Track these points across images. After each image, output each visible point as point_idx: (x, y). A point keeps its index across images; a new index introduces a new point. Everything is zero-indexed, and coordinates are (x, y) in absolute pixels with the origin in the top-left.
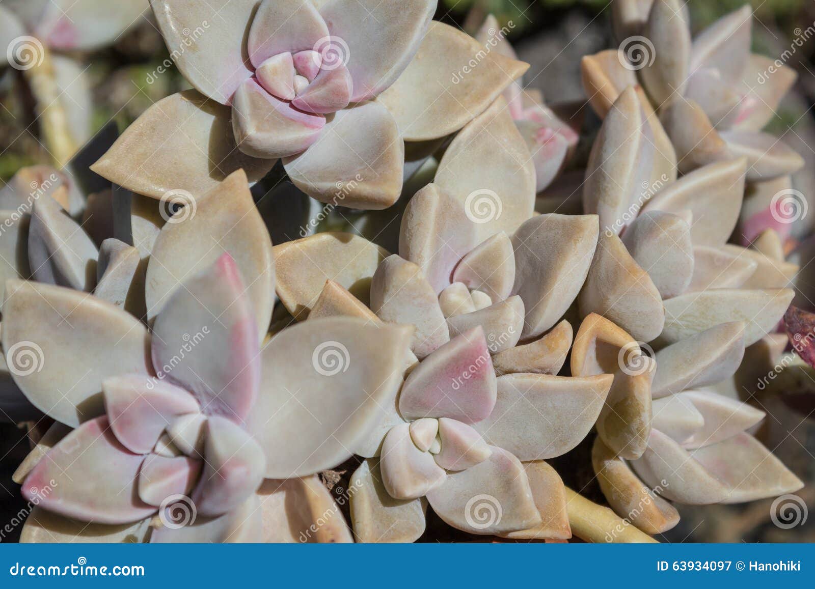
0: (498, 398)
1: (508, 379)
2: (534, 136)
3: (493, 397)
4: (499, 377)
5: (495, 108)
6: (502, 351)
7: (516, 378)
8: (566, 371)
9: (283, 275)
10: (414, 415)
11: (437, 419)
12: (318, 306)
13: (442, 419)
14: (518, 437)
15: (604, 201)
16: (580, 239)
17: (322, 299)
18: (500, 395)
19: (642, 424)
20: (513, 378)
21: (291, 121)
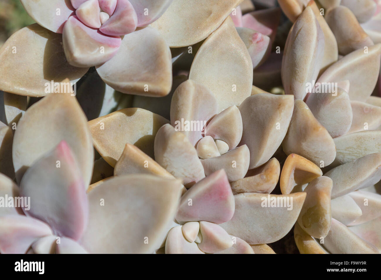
0: (236, 208)
1: (241, 197)
2: (251, 39)
3: (233, 209)
4: (235, 195)
5: (226, 25)
6: (237, 181)
7: (246, 196)
8: (277, 191)
9: (99, 137)
10: (184, 220)
11: (199, 222)
12: (121, 159)
13: (202, 222)
14: (249, 231)
15: (296, 79)
16: (283, 111)
17: (124, 155)
18: (237, 206)
19: (325, 220)
20: (245, 197)
21: (100, 44)
